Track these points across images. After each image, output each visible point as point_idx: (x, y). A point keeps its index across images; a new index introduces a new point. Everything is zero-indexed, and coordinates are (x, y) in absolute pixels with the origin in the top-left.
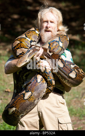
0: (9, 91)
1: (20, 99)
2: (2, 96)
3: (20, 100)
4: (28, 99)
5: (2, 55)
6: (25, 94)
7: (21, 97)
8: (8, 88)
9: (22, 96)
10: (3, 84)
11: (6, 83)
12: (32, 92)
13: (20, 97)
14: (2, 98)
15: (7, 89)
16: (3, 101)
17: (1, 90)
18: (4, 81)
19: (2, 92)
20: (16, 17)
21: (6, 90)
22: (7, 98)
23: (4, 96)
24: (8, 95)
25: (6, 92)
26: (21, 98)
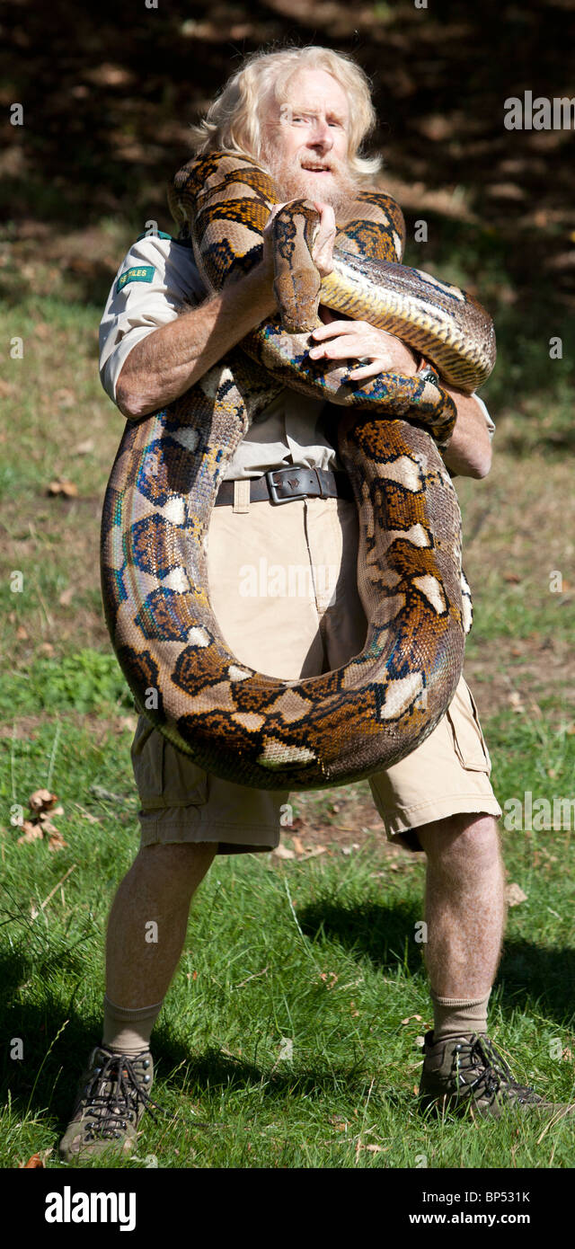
0: (70, 490)
1: (353, 715)
2: (30, 517)
3: (354, 720)
4: (396, 720)
5: (35, 288)
6: (386, 686)
7: (364, 701)
8: (65, 478)
9: (369, 696)
10: (37, 454)
11: (56, 448)
12: (423, 674)
13: (355, 703)
14: (31, 528)
15: (57, 480)
16: (34, 548)
17: (28, 488)
18: (42, 435)
19: (30, 496)
20: (114, 76)
21: (55, 487)
22: (55, 531)
23: (43, 520)
24: (64, 512)
25: (51, 494)
26: (361, 710)
